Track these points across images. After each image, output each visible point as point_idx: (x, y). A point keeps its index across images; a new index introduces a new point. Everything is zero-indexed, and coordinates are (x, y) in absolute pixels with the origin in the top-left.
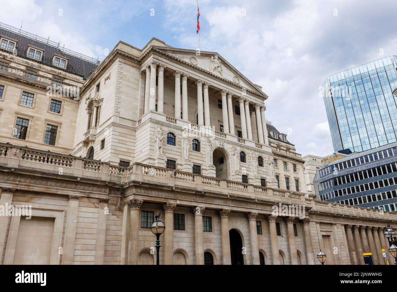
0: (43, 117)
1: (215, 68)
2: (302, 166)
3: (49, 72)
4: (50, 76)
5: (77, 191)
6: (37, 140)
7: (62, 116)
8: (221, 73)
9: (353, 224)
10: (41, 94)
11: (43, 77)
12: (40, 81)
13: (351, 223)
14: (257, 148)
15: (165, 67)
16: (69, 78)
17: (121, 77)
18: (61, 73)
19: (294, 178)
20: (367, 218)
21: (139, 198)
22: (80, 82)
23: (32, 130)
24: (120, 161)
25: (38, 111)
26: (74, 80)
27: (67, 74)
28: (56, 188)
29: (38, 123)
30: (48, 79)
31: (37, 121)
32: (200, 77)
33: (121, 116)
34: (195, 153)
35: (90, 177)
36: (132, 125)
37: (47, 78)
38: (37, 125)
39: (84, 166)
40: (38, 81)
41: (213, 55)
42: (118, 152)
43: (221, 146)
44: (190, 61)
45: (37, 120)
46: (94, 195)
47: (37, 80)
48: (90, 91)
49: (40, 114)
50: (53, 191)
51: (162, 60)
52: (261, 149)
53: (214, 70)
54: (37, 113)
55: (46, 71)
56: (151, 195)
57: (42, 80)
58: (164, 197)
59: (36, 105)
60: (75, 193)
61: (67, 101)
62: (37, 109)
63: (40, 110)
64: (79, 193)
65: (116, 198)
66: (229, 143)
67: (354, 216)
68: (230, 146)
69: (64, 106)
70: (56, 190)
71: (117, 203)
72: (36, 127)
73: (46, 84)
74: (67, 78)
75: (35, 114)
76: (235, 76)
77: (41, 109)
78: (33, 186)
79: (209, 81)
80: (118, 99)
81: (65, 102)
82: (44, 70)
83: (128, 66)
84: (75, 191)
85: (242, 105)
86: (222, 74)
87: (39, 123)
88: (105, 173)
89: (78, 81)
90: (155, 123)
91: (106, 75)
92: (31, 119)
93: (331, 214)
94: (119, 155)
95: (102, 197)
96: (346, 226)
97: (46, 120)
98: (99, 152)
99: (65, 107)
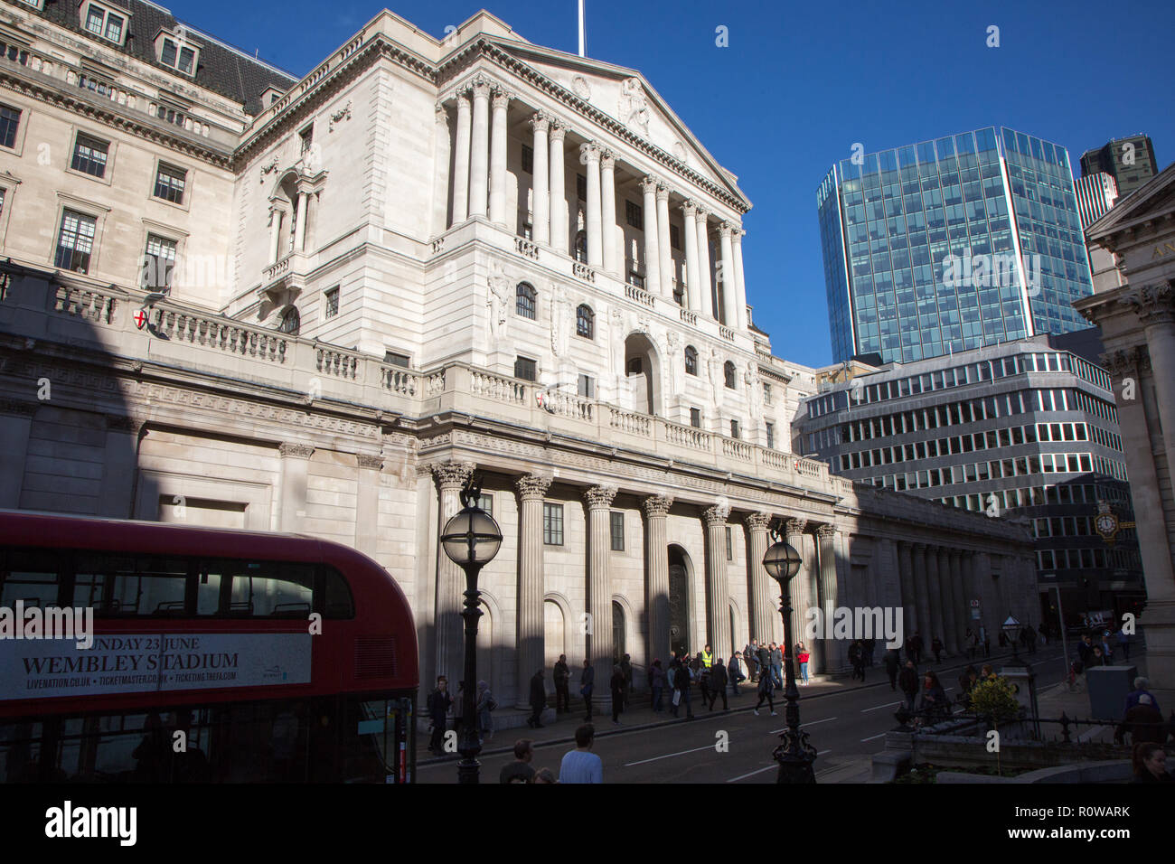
0: (137, 213)
1: (635, 113)
2: (783, 390)
3: (148, 81)
4: (153, 93)
5: (303, 432)
6: (119, 276)
7: (188, 212)
8: (646, 129)
9: (915, 540)
10: (131, 145)
11: (134, 94)
12: (125, 106)
13: (909, 538)
14: (722, 339)
15: (513, 97)
16: (206, 104)
17: (387, 116)
18: (181, 89)
19: (763, 419)
20: (942, 527)
21: (464, 458)
22: (237, 117)
23: (107, 248)
24: (387, 353)
25: (123, 194)
26: (218, 110)
27: (198, 89)
28: (250, 420)
29: (123, 229)
30: (148, 102)
31: (120, 224)
32: (596, 135)
33: (387, 226)
34: (582, 342)
35: (334, 393)
36: (416, 254)
37: (144, 97)
38: (119, 233)
39: (317, 362)
40: (121, 105)
41: (629, 77)
42: (380, 328)
43: (643, 327)
44: (573, 88)
45: (121, 220)
46: (345, 444)
47: (116, 102)
48: (276, 148)
49: (130, 204)
50: (242, 429)
51: (505, 78)
52: (731, 342)
53: (631, 118)
54: (121, 201)
55: (141, 77)
56: (493, 452)
57: (133, 103)
58: (523, 457)
59: (116, 175)
60: (300, 436)
61: (202, 171)
62: (119, 188)
63: (127, 191)
64: (308, 437)
65: (397, 455)
66: (663, 319)
67: (918, 523)
68: (663, 330)
69: (194, 184)
70: (251, 428)
71: (401, 469)
72: (118, 240)
73: (141, 115)
74: (200, 102)
75: (113, 202)
76: (678, 140)
77: (131, 189)
78: (191, 414)
79: (618, 148)
80: (380, 178)
81: (198, 172)
82: (133, 74)
83: (406, 86)
84: (297, 432)
85: (690, 221)
86: (650, 133)
87: (126, 228)
88: (372, 385)
89: (228, 114)
90: (488, 253)
91: (335, 105)
92: (102, 215)
93: (873, 514)
94: (385, 337)
95: (366, 452)
96: (900, 544)
97: (145, 221)
98: (323, 319)
99: (196, 187)
